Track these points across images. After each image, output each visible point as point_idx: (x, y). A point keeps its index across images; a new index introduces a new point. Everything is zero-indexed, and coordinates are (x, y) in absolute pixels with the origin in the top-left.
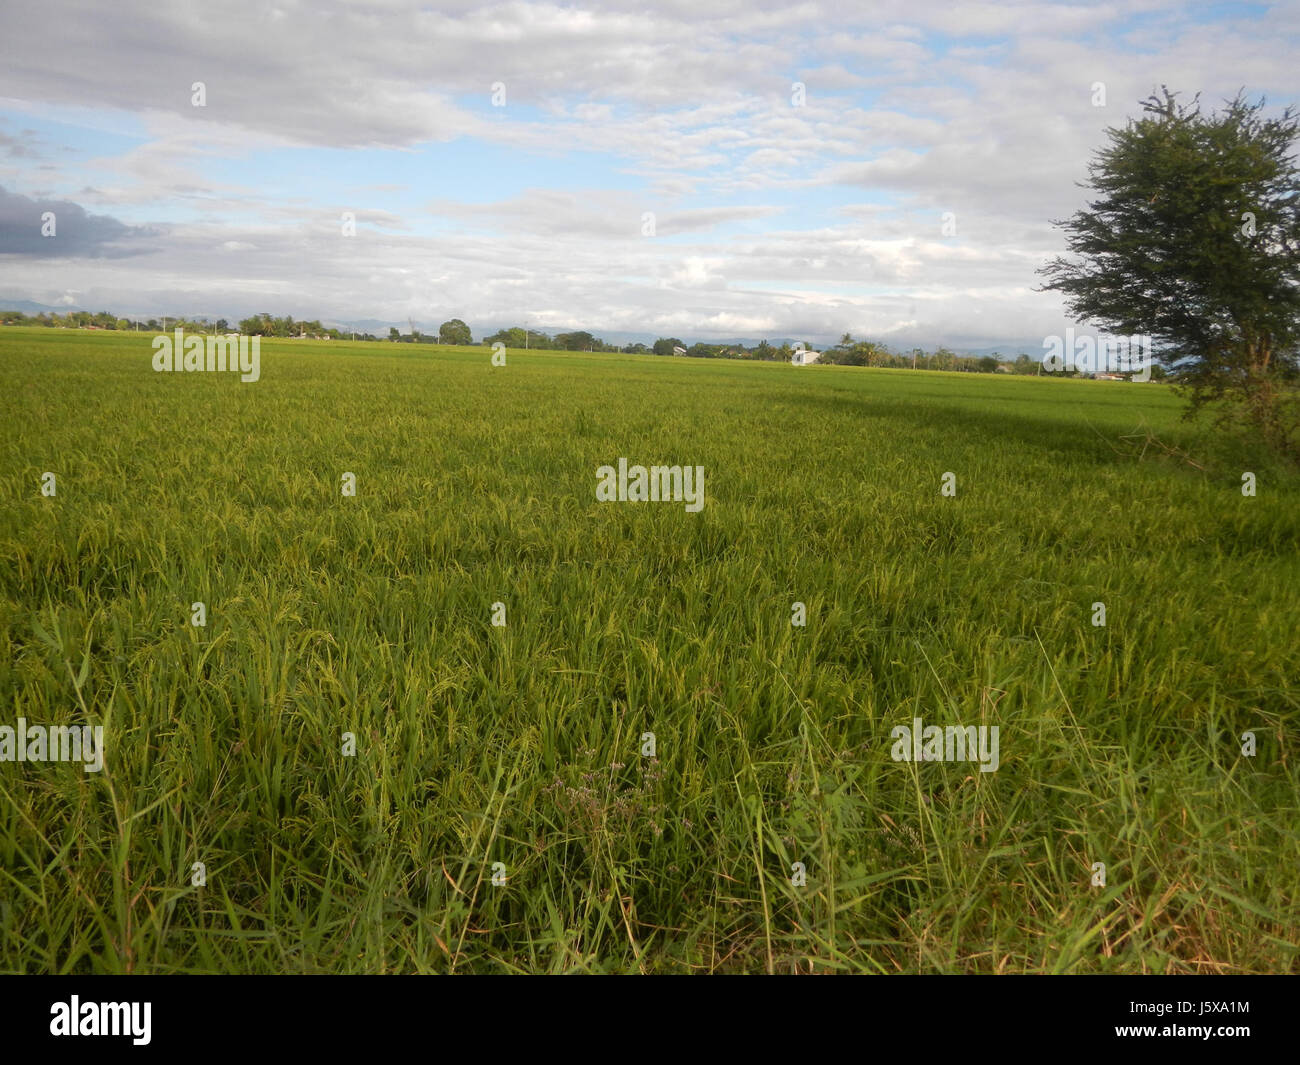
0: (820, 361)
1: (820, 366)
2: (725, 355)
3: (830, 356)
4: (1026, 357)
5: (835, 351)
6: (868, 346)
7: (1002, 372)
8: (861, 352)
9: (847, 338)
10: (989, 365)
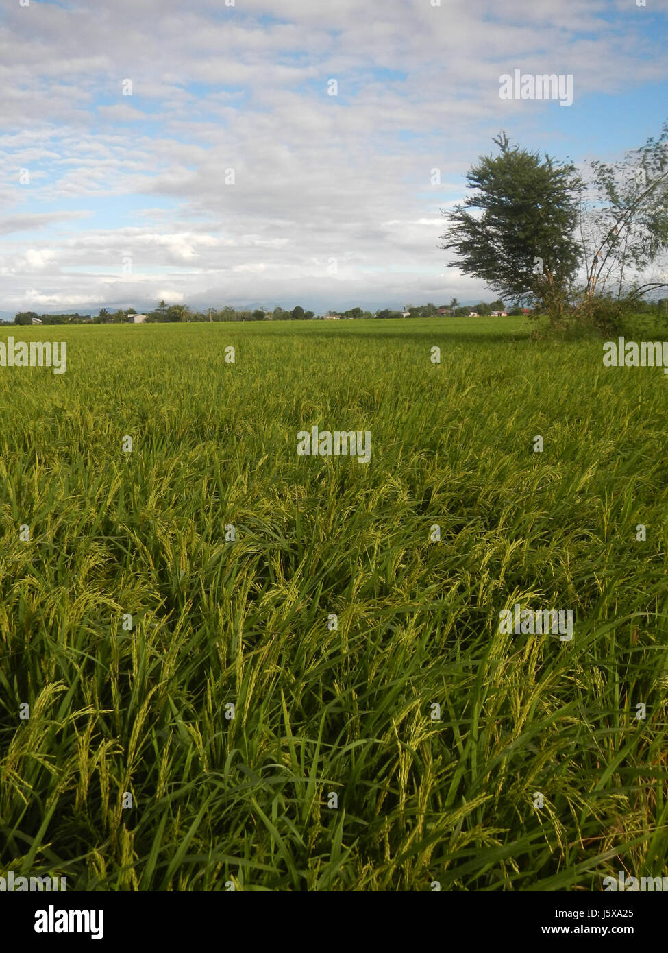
0: (147, 321)
1: (147, 324)
2: (72, 322)
3: (152, 318)
4: (280, 309)
5: (157, 313)
6: (180, 308)
7: (267, 319)
8: (175, 313)
9: (163, 304)
10: (259, 316)
